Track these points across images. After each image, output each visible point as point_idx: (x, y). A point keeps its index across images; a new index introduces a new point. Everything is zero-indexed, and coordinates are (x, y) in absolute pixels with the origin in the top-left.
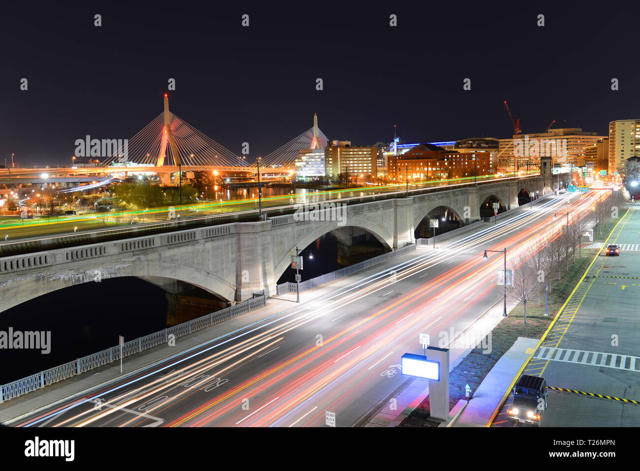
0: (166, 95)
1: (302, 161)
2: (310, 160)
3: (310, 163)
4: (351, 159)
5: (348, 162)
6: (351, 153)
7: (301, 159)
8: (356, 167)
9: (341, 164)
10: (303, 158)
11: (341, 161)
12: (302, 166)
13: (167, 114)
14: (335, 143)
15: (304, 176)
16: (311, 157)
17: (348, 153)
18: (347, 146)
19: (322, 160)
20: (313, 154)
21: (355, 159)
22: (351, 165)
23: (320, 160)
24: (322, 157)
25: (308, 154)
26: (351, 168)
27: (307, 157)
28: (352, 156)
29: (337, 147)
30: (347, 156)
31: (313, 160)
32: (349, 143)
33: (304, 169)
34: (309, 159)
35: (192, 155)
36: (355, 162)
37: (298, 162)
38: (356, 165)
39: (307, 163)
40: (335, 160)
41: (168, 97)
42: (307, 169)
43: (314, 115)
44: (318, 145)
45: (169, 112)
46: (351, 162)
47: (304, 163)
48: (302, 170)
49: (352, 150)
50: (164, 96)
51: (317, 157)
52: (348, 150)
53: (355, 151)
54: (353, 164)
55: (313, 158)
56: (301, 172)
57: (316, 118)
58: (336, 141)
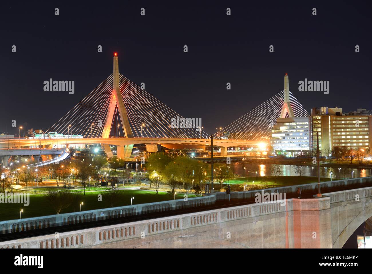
0: (116, 54)
1: (281, 132)
2: (290, 131)
3: (290, 134)
4: (343, 130)
5: (339, 134)
6: (343, 122)
7: (279, 129)
8: (348, 139)
9: (332, 135)
10: (281, 128)
11: (332, 132)
12: (280, 138)
13: (116, 76)
14: (324, 110)
15: (284, 150)
16: (292, 127)
17: (339, 122)
18: (338, 114)
19: (305, 131)
20: (293, 124)
21: (348, 130)
22: (343, 137)
23: (302, 131)
24: (306, 127)
25: (287, 124)
26: (343, 141)
27: (287, 127)
28: (344, 126)
29: (328, 114)
30: (338, 126)
31: (294, 131)
32: (340, 110)
33: (283, 142)
34: (289, 129)
35: (143, 125)
36: (348, 133)
37: (275, 133)
38: (349, 137)
39: (287, 135)
40: (325, 131)
41: (117, 55)
42: (287, 142)
43: (285, 75)
44: (289, 113)
45: (118, 74)
46: (343, 133)
47: (284, 135)
48: (280, 143)
49: (343, 118)
50: (114, 55)
51: (298, 127)
52: (339, 119)
53: (348, 120)
54: (346, 135)
55: (294, 128)
56: (280, 145)
57: (286, 79)
58: (325, 108)
